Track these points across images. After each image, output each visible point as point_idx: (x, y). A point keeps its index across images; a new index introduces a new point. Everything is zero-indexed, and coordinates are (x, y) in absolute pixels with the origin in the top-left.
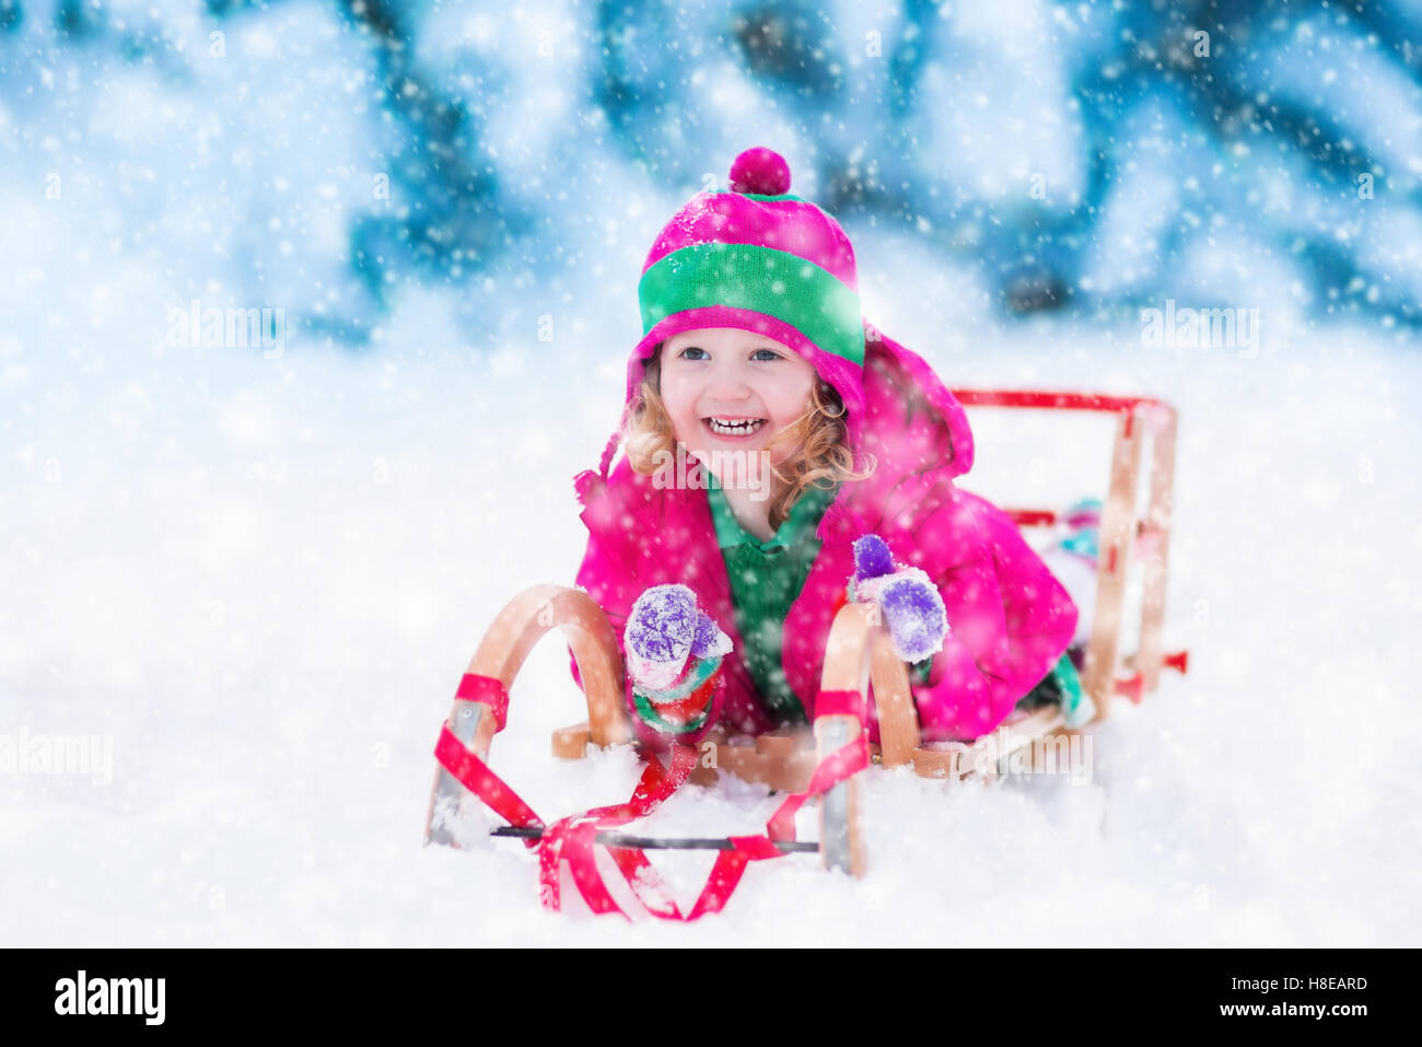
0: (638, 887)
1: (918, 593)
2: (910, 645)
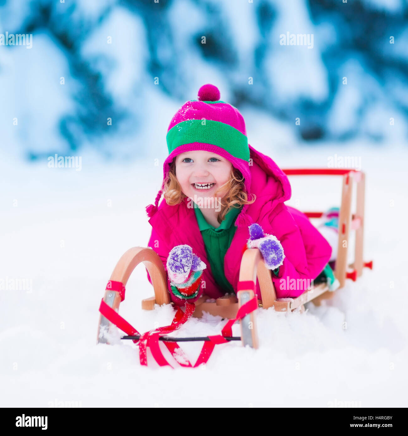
0: (175, 356)
1: (273, 244)
2: (271, 263)
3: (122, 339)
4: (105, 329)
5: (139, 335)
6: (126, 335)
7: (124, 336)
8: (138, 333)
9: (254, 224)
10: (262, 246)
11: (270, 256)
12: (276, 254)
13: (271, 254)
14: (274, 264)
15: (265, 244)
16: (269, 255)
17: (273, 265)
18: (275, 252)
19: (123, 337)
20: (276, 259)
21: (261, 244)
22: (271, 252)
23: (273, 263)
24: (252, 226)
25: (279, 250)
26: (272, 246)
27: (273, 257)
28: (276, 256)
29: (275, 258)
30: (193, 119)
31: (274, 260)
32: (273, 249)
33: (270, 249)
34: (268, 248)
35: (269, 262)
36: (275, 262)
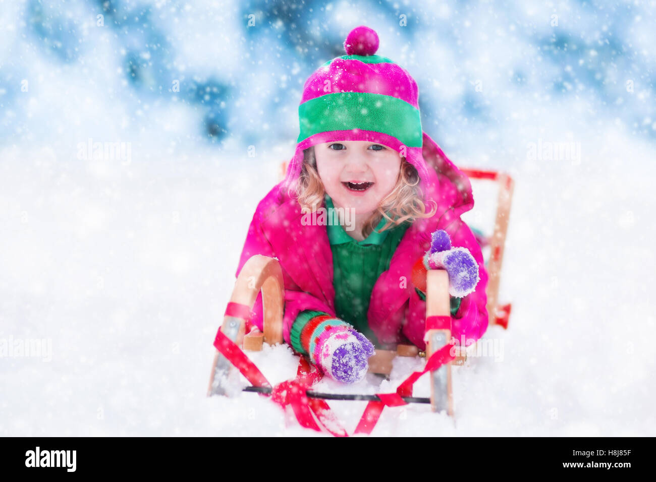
1: (465, 257)
2: (460, 286)
3: (244, 390)
4: (224, 374)
5: (269, 386)
6: (251, 385)
7: (247, 386)
8: (269, 384)
9: (440, 230)
10: (449, 259)
11: (460, 274)
12: (469, 271)
13: (462, 271)
14: (464, 287)
15: (453, 257)
16: (458, 272)
17: (462, 289)
18: (468, 269)
19: (245, 388)
20: (469, 279)
21: (447, 256)
22: (462, 268)
23: (462, 285)
24: (437, 232)
25: (473, 266)
26: (463, 260)
27: (463, 276)
28: (468, 276)
29: (467, 278)
30: (351, 91)
31: (465, 281)
32: (465, 264)
33: (461, 264)
34: (457, 262)
35: (458, 284)
36: (465, 285)
